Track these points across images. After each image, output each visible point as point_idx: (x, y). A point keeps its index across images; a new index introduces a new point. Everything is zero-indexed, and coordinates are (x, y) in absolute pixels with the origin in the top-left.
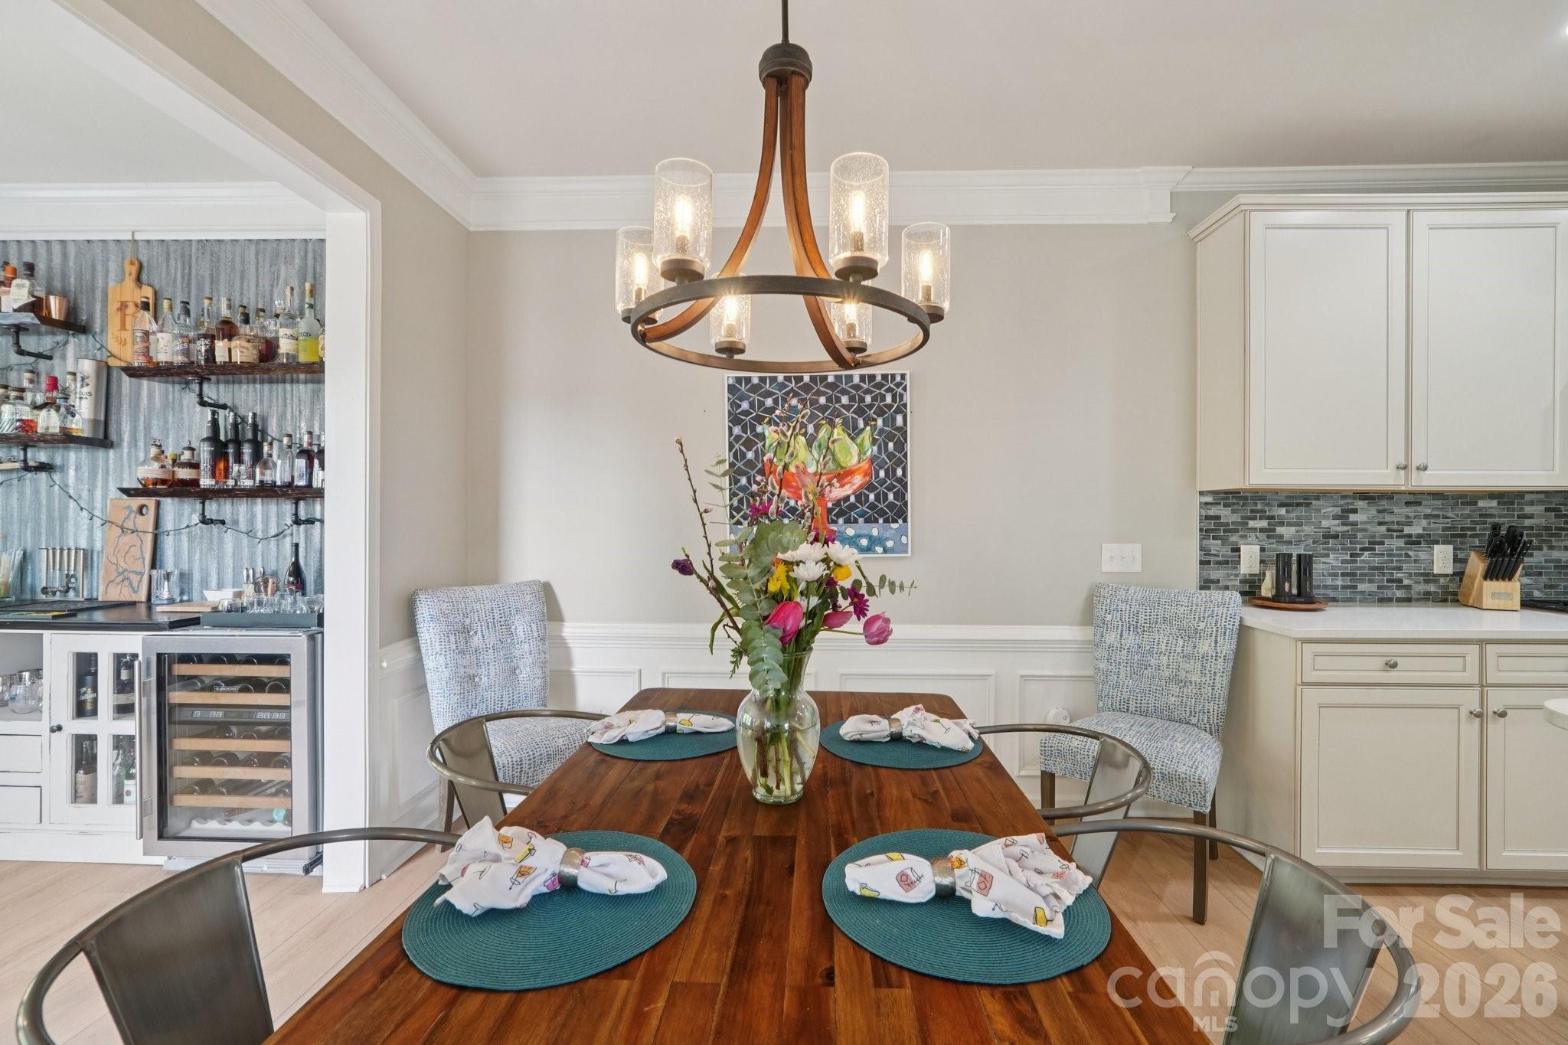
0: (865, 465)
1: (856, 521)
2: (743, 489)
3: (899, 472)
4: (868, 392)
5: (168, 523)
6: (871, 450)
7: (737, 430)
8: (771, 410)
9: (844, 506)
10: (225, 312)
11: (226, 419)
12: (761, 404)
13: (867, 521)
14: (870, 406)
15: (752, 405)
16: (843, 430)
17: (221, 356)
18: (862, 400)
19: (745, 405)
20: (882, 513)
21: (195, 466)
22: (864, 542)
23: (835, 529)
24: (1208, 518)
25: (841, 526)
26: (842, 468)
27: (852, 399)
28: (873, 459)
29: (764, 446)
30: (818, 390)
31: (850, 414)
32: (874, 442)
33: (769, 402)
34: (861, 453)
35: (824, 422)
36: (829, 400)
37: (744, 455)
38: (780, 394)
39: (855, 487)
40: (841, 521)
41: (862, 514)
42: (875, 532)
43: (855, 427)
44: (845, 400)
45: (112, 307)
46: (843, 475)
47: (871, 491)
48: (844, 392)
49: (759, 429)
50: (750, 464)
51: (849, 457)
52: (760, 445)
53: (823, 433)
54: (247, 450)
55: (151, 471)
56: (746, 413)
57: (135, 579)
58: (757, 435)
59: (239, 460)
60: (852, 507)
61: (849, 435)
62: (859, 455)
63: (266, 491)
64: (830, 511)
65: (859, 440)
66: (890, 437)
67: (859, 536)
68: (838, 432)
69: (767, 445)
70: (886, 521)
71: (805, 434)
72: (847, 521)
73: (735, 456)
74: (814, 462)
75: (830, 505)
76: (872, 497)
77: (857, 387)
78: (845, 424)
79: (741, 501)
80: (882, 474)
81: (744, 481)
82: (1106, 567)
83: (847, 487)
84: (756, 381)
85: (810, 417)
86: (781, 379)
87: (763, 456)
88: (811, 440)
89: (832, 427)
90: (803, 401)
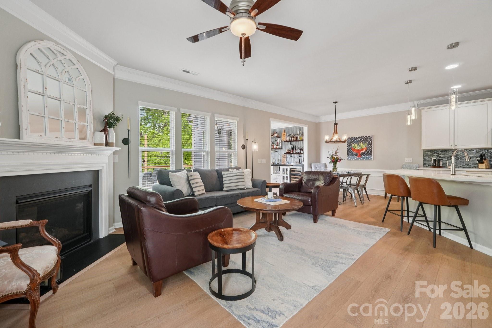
0: (366, 148)
1: (365, 155)
2: (349, 152)
3: (371, 149)
4: (366, 138)
5: (287, 157)
6: (366, 146)
7: (348, 144)
8: (353, 142)
10: (293, 135)
11: (293, 146)
12: (351, 141)
13: (366, 155)
14: (366, 140)
15: (350, 141)
17: (292, 140)
18: (365, 139)
19: (349, 141)
20: (368, 154)
21: (290, 151)
22: (366, 158)
24: (425, 154)
27: (364, 139)
28: (367, 147)
30: (359, 138)
31: (363, 141)
32: (367, 145)
33: (352, 140)
34: (365, 146)
36: (360, 140)
37: (349, 147)
39: (364, 151)
40: (362, 155)
41: (365, 154)
42: (367, 157)
43: (364, 143)
44: (363, 140)
45: (282, 135)
46: (363, 149)
48: (363, 139)
49: (351, 144)
50: (350, 148)
51: (363, 147)
53: (360, 144)
54: (295, 149)
55: (287, 151)
56: (349, 142)
57: (285, 162)
58: (351, 145)
59: (294, 150)
60: (364, 153)
63: (297, 153)
64: (361, 154)
66: (369, 144)
70: (369, 155)
71: (357, 144)
72: (363, 155)
73: (348, 148)
74: (359, 148)
75: (361, 153)
76: (367, 152)
77: (364, 138)
78: (363, 143)
79: (349, 153)
80: (368, 149)
81: (349, 150)
82: (406, 161)
84: (351, 138)
85: (358, 142)
86: (354, 138)
87: (352, 147)
88: (358, 145)
89: (361, 143)
90: (357, 140)
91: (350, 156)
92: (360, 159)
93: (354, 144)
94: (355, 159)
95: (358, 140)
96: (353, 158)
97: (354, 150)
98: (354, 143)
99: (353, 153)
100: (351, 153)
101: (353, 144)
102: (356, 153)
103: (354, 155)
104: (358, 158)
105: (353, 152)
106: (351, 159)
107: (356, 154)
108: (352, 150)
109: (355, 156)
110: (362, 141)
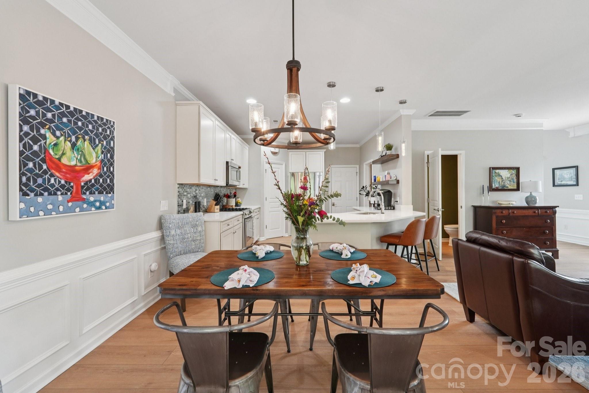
0: (98, 163)
1: (94, 193)
3: (112, 169)
4: (100, 126)
6: (101, 157)
7: (26, 128)
8: (51, 121)
9: (89, 184)
12: (44, 115)
13: (99, 193)
14: (101, 134)
15: (37, 113)
16: (89, 143)
18: (98, 129)
19: (33, 113)
20: (105, 189)
22: (98, 204)
23: (85, 197)
24: (178, 192)
25: (88, 196)
26: (89, 164)
27: (93, 127)
28: (102, 161)
29: (45, 143)
30: (78, 117)
31: (92, 135)
32: (102, 152)
33: (49, 115)
34: (97, 157)
35: (80, 136)
36: (83, 124)
37: (31, 147)
38: (56, 112)
39: (94, 175)
40: (88, 193)
41: (97, 190)
42: (102, 199)
43: (95, 143)
44: (90, 127)
46: (89, 168)
47: (101, 178)
48: (89, 123)
49: (42, 131)
51: (92, 158)
52: (43, 142)
53: (79, 143)
58: (41, 135)
60: (93, 185)
61: (92, 146)
62: (96, 158)
64: (83, 187)
65: (96, 150)
66: (109, 151)
67: (95, 201)
68: (87, 143)
69: (48, 143)
70: (107, 193)
71: (70, 141)
72: (90, 194)
73: (25, 146)
74: (75, 158)
75: (82, 184)
76: (101, 180)
77: (95, 122)
78: (90, 140)
80: (105, 169)
81: (31, 165)
83: (91, 174)
84: (41, 98)
85: (74, 133)
86: (57, 103)
87: (46, 151)
88: (74, 145)
89: (85, 140)
90: (70, 121)
91: (36, 195)
92: (78, 210)
93: (58, 138)
94: (61, 208)
95: (76, 124)
96: (50, 207)
97: (57, 165)
98: (58, 133)
99: (52, 181)
100: (40, 181)
101: (54, 134)
102: (63, 182)
103: (57, 189)
104: (70, 204)
105: (52, 175)
106: (41, 213)
107: (63, 186)
108: (45, 167)
109: (60, 198)
110: (86, 133)
